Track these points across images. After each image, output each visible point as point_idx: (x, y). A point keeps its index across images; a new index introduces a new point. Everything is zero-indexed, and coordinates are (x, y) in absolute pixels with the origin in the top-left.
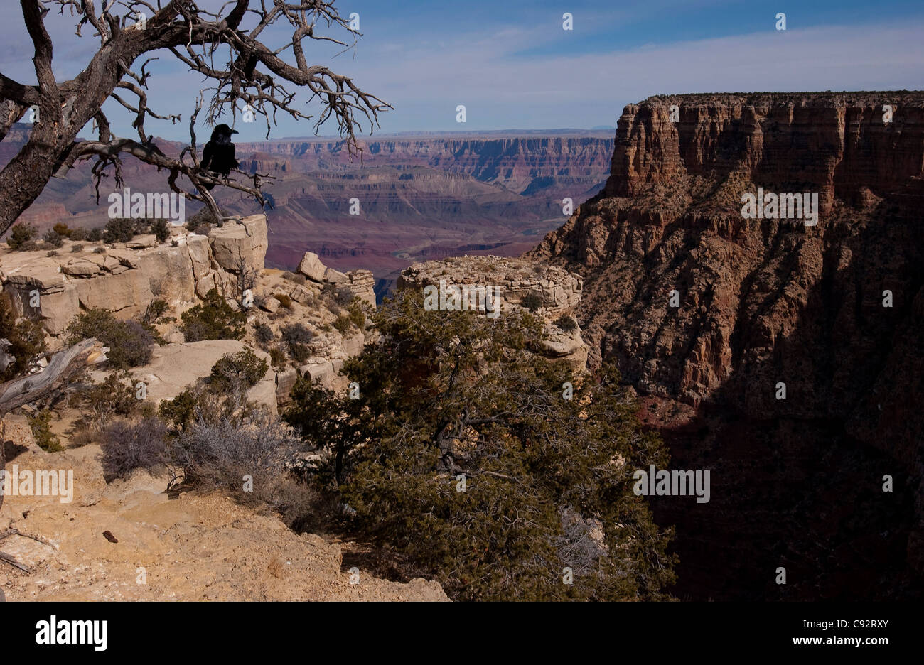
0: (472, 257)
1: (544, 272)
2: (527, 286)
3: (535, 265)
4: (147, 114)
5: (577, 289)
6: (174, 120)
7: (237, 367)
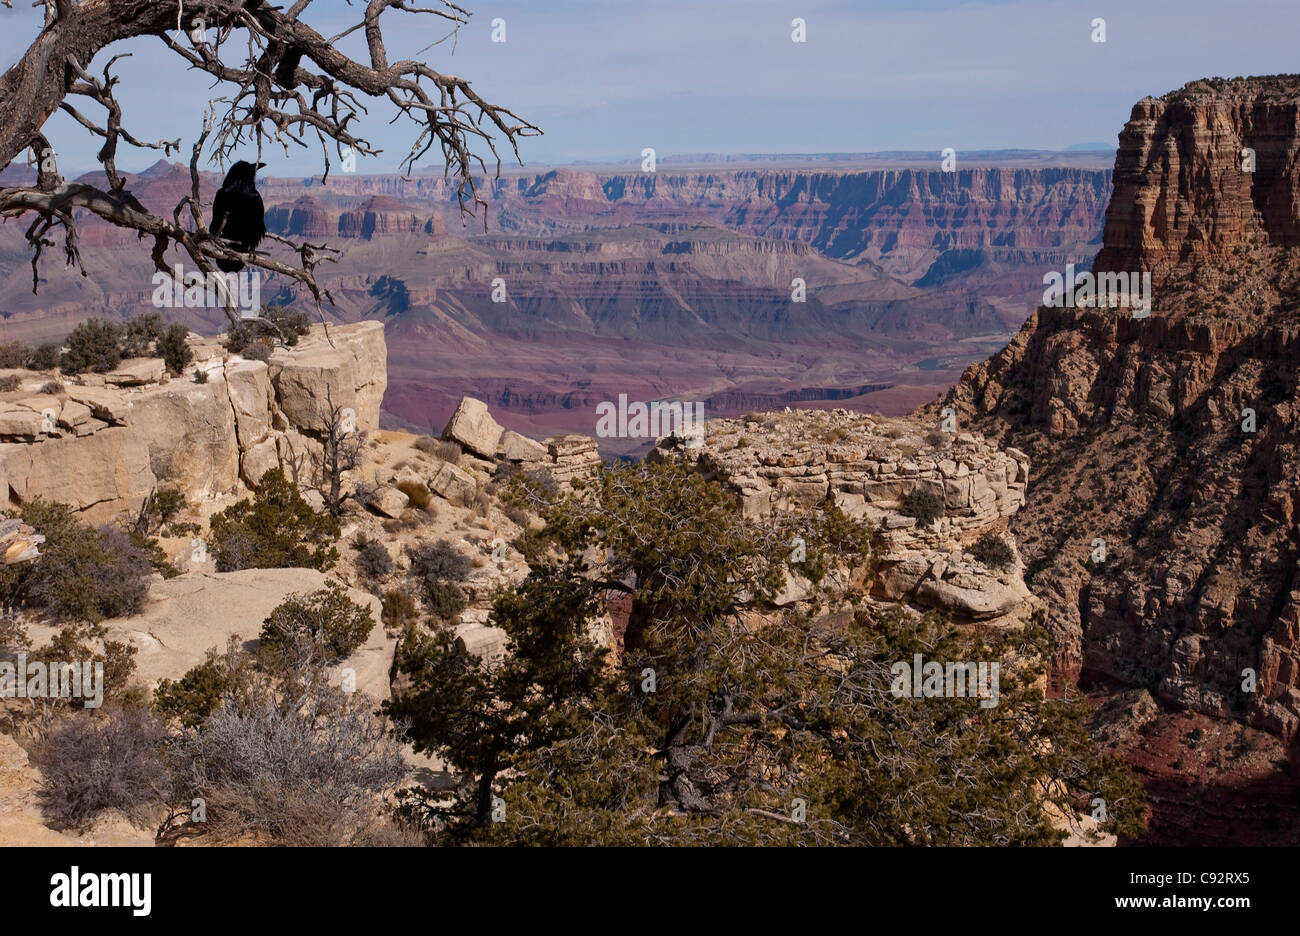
0: (800, 413)
1: (949, 445)
2: (912, 472)
3: (928, 429)
4: (120, 139)
5: (1017, 480)
6: (167, 150)
7: (313, 621)
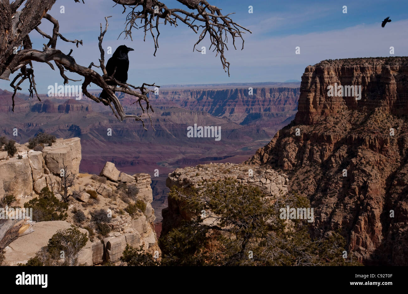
1: (263, 174)
3: (257, 169)
4: (59, 38)
6: (77, 45)
7: (67, 239)
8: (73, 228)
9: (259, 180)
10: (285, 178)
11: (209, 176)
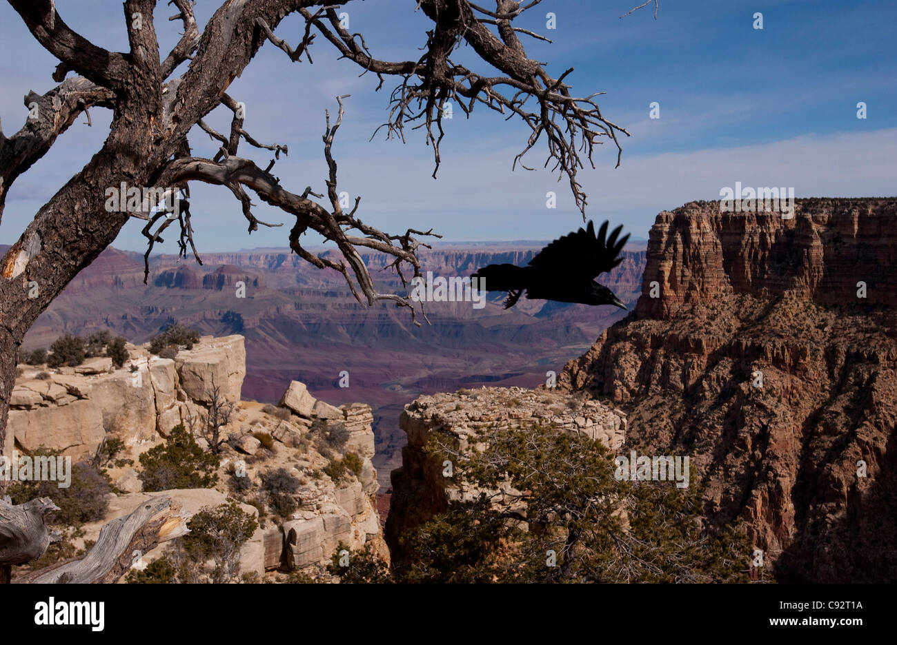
0: (492, 389)
1: (580, 408)
2: (559, 424)
3: (568, 399)
5: (620, 429)
6: (277, 154)
8: (231, 503)
9: (572, 420)
10: (621, 418)
11: (479, 410)
